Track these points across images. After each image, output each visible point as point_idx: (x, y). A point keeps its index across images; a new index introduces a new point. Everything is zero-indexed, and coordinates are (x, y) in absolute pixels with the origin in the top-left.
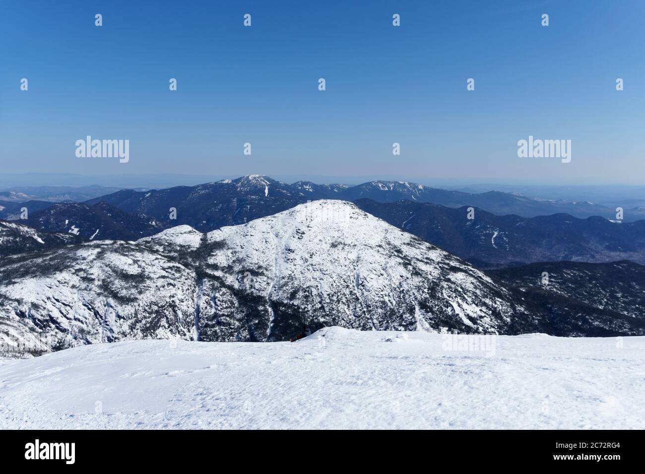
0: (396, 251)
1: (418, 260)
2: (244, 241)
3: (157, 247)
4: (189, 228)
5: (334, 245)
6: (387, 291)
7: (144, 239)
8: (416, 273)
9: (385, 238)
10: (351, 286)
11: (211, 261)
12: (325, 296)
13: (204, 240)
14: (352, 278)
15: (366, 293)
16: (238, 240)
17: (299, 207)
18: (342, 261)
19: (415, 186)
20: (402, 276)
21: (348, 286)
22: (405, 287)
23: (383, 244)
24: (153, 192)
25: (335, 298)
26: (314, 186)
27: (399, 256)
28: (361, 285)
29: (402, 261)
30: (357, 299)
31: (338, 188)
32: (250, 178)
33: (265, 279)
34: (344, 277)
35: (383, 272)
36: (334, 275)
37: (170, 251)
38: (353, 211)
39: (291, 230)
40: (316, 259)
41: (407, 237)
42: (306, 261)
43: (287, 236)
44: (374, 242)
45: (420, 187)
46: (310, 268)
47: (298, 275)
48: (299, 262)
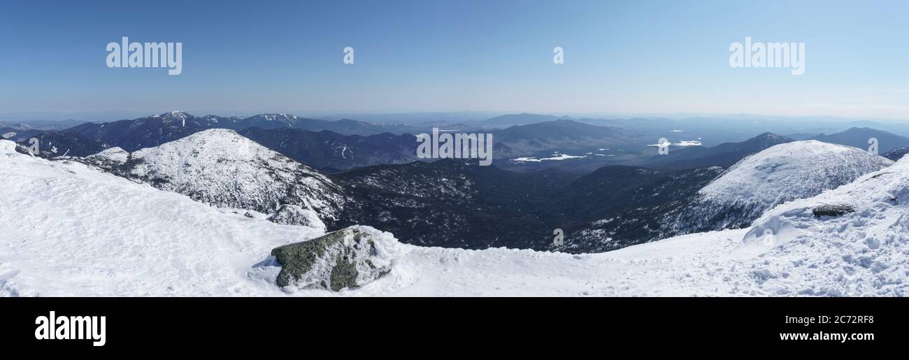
0: (264, 164)
1: (279, 169)
2: (156, 158)
3: (98, 162)
4: (120, 149)
5: (219, 161)
6: (257, 192)
7: (91, 156)
8: (278, 179)
9: (257, 155)
10: (231, 190)
11: (133, 172)
12: (212, 197)
13: (129, 157)
14: (232, 184)
15: (241, 195)
16: (152, 158)
17: (196, 135)
18: (225, 172)
19: (291, 117)
20: (267, 182)
21: (229, 190)
22: (270, 189)
23: (255, 159)
24: (106, 124)
25: (219, 199)
26: (219, 118)
27: (266, 168)
28: (238, 189)
29: (268, 171)
30: (235, 199)
31: (236, 119)
32: (173, 113)
33: (170, 185)
34: (226, 183)
35: (254, 179)
36: (219, 182)
37: (106, 165)
38: (235, 136)
39: (189, 151)
40: (206, 171)
41: (273, 153)
42: (199, 172)
43: (186, 155)
44: (248, 159)
45: (295, 117)
46: (202, 177)
47: (193, 182)
48: (194, 173)
